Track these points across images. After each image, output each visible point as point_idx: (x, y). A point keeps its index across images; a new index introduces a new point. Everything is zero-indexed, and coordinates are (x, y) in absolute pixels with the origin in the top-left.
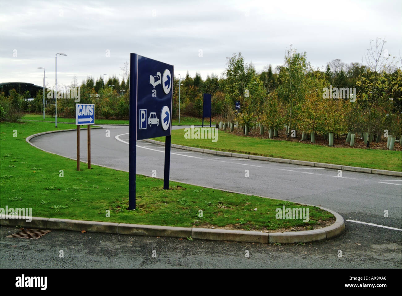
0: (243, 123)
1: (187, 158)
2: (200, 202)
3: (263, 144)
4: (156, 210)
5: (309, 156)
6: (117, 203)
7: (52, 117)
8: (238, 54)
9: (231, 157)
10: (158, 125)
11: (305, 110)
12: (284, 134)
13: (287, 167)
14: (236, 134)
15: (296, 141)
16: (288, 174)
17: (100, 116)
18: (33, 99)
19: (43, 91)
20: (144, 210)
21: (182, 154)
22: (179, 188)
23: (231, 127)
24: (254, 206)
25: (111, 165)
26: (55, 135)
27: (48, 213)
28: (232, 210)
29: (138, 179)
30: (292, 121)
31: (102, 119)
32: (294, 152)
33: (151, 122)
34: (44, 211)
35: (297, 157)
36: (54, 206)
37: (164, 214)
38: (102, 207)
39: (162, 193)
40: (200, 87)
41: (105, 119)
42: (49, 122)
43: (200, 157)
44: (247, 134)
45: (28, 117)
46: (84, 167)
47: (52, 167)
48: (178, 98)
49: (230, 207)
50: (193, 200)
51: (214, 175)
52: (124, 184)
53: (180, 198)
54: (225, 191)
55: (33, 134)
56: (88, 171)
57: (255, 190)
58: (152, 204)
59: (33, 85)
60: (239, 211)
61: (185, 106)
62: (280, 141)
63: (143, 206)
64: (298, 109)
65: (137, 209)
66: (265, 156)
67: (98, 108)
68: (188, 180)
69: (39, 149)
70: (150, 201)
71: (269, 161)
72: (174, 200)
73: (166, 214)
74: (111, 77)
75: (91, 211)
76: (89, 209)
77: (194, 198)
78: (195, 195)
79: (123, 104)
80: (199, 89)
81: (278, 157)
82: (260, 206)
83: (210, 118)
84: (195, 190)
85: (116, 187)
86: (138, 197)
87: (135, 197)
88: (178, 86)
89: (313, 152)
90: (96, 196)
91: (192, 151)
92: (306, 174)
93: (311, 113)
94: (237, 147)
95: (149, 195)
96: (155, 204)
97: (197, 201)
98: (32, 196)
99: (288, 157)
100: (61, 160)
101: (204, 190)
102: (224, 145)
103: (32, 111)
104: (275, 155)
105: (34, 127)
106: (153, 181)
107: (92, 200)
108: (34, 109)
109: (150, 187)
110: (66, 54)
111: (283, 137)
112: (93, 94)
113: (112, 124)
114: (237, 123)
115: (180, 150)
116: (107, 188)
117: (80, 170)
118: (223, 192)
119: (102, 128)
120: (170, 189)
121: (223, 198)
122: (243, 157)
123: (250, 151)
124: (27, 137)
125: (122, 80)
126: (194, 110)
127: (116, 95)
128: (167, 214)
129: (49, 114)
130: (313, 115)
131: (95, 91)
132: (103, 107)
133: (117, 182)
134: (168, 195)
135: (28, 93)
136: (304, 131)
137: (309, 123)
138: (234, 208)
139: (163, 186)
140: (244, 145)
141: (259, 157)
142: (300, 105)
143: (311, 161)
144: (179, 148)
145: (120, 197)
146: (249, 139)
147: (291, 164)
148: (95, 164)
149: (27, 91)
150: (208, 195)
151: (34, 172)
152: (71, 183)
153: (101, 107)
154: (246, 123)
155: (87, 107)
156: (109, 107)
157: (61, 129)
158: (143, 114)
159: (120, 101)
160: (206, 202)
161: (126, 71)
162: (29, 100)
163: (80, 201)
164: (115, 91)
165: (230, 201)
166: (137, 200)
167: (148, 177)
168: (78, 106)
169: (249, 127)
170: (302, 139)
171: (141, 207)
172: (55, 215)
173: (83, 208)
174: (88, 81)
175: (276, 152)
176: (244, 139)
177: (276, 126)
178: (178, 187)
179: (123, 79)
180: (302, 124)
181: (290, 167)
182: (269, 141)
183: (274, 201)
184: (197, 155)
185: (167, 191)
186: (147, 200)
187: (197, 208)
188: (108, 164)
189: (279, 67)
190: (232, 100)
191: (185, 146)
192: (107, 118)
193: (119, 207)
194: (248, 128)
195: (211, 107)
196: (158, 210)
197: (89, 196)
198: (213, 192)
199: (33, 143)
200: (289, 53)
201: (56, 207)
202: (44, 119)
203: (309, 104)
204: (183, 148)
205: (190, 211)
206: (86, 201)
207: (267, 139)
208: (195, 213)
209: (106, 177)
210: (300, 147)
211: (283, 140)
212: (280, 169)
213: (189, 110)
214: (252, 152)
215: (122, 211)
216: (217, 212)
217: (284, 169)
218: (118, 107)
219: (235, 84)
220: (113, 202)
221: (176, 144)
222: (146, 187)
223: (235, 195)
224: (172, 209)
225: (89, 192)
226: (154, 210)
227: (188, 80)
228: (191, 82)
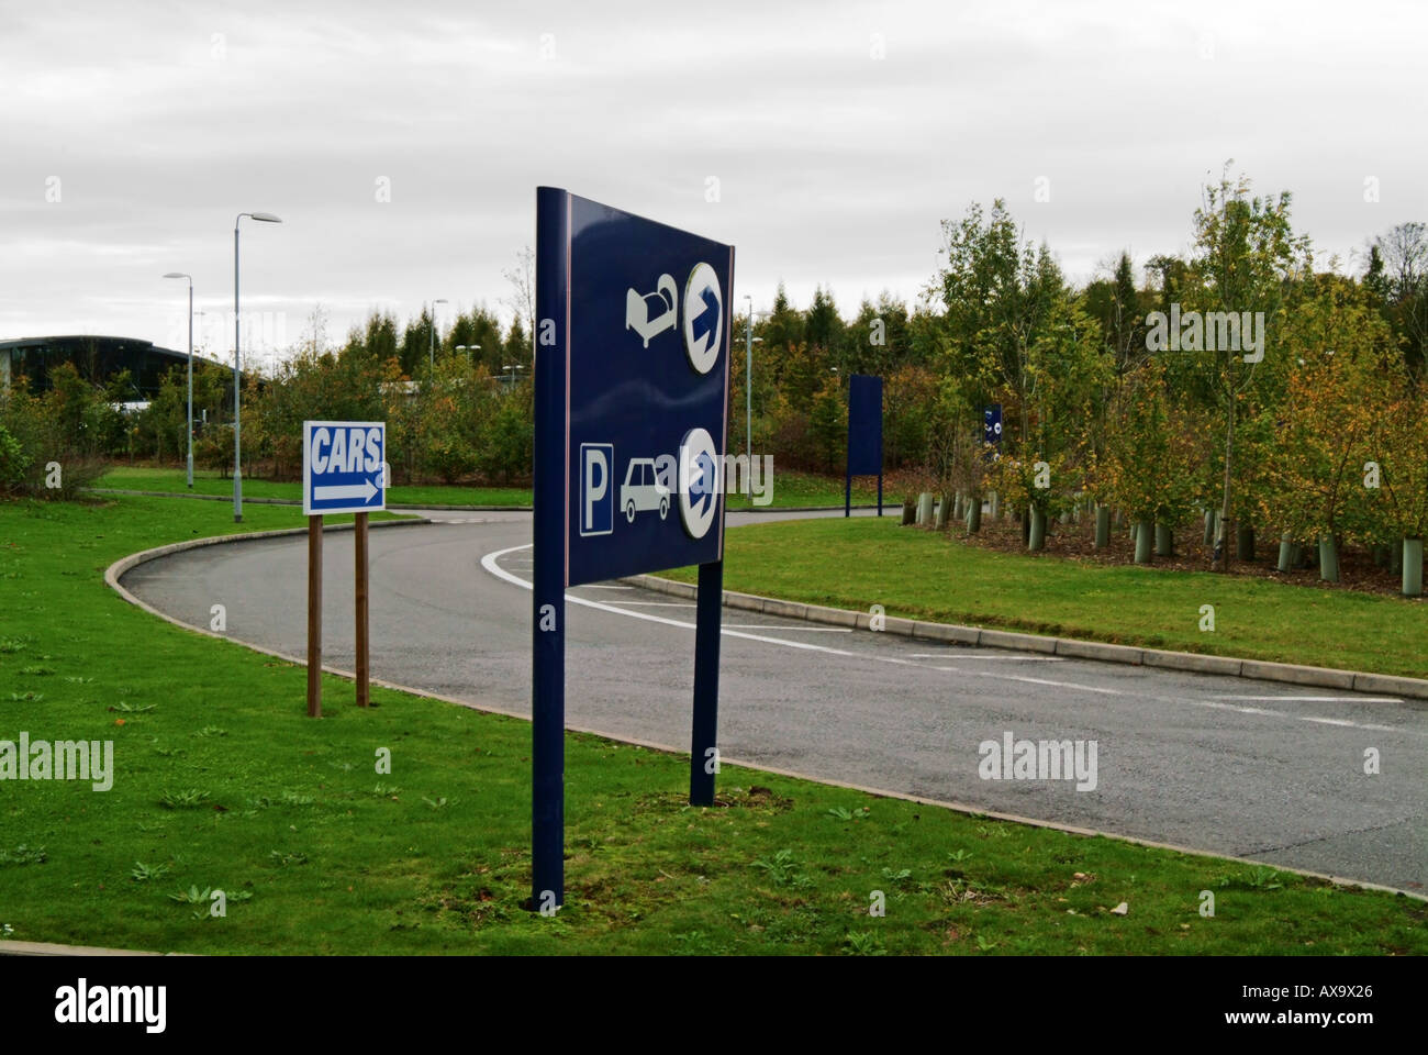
0: (1022, 498)
1: (789, 652)
2: (858, 870)
3: (1112, 590)
4: (656, 909)
5: (1323, 644)
6: (480, 874)
7: (222, 478)
8: (988, 207)
9: (979, 645)
10: (663, 517)
11: (1288, 438)
12: (1197, 544)
13: (1232, 692)
14: (993, 545)
15: (1254, 576)
16: (1242, 728)
17: (422, 470)
18: (144, 405)
19: (186, 372)
20: (602, 912)
21: (765, 632)
22: (757, 797)
23: (969, 515)
24: (1112, 890)
25: (457, 688)
26: (230, 554)
27: (157, 924)
28: (1014, 913)
29: (574, 756)
30: (1232, 489)
31: (427, 483)
32: (1253, 623)
33: (631, 500)
34: (142, 914)
35: (1270, 649)
36: (187, 890)
37: (694, 933)
38: (409, 894)
39: (686, 825)
40: (832, 350)
41: (442, 484)
42: (209, 499)
43: (844, 649)
44: (1041, 547)
45: (123, 477)
46: (338, 699)
47: (200, 699)
48: (742, 395)
49: (1000, 898)
50: (827, 861)
51: (909, 732)
52: (512, 781)
53: (766, 851)
54: (968, 815)
55: (138, 551)
56: (356, 715)
57: (1100, 802)
58: (636, 878)
59: (149, 345)
60: (1045, 915)
61: (769, 428)
62: (1182, 574)
63: (598, 887)
64: (1260, 438)
65: (567, 908)
66: (1126, 643)
67: (414, 437)
68: (795, 754)
69: (154, 617)
70: (629, 866)
71: (1146, 666)
72: (740, 857)
73: (703, 934)
74: (469, 313)
75: (358, 915)
76: (350, 905)
77: (829, 852)
78: (834, 837)
79: (514, 420)
80: (827, 355)
81: (1185, 647)
82: (1139, 890)
83: (876, 478)
84: (831, 811)
85: (476, 792)
86: (577, 844)
87: (562, 846)
88: (743, 346)
89: (1337, 623)
90: (387, 839)
91: (806, 619)
92: (1321, 725)
93: (1317, 451)
94: (999, 603)
95: (624, 833)
96: (652, 880)
97: (847, 864)
98: (97, 842)
99: (1230, 646)
100: (244, 666)
101: (871, 808)
102: (943, 593)
103: (144, 455)
104: (1171, 638)
105: (143, 518)
106: (642, 763)
107: (365, 859)
108: (148, 445)
109: (628, 794)
110: (280, 217)
111: (1196, 558)
112: (394, 380)
113: (469, 503)
114: (993, 496)
115: (754, 615)
116: (438, 800)
117: (324, 710)
118: (961, 817)
119: (427, 523)
120: (720, 805)
121: (965, 847)
122: (1030, 647)
123: (1060, 622)
124: (112, 561)
125: (512, 324)
126: (810, 443)
127: (487, 386)
128: (711, 930)
129: (211, 468)
130: (1328, 463)
131: (401, 371)
132: (431, 436)
133: (481, 767)
134: (711, 831)
135: (124, 381)
136: (1287, 532)
137: (1309, 495)
138: (1017, 898)
139: (686, 790)
140: (1033, 593)
141: (1099, 649)
142: (1266, 420)
143: (1337, 667)
144: (751, 610)
145: (491, 843)
146: (1049, 565)
147: (1248, 678)
148: (388, 686)
149: (123, 371)
150: (895, 834)
151: (120, 721)
152: (279, 774)
153: (425, 437)
154: (1032, 497)
155: (355, 434)
156: (458, 436)
157: (256, 528)
158: (596, 467)
159: (505, 407)
160: (885, 870)
161: (525, 286)
162: (131, 406)
163: (310, 867)
164: (482, 366)
165: (997, 868)
166: (571, 861)
167: (619, 743)
168: (314, 430)
169: (1047, 513)
170: (1280, 565)
171: (589, 897)
172: (189, 939)
173: (320, 901)
174: (374, 327)
175: (1175, 626)
176: (1027, 568)
177: (1163, 511)
178: (754, 791)
179: (517, 321)
180: (1278, 499)
181: (1246, 692)
182: (1137, 574)
183: (1200, 865)
184: (831, 640)
185: (706, 814)
186: (617, 857)
187: (845, 900)
188: (446, 683)
189: (1159, 262)
190: (971, 402)
191: (777, 597)
192: (450, 482)
193: (489, 894)
194: (1042, 521)
195: (881, 430)
196: (665, 908)
197: (351, 840)
198: (917, 817)
199: (135, 589)
200: (1212, 196)
201: (200, 894)
202: (190, 486)
203: (1305, 415)
204: (768, 608)
205: (815, 915)
206: (336, 867)
207: (1126, 568)
208: (841, 926)
209: (433, 747)
210: (1274, 599)
211: (1197, 570)
212: (1199, 700)
213: (788, 443)
214: (1070, 624)
215: (499, 916)
216: (941, 922)
217: (1216, 701)
218: (493, 432)
219: (986, 334)
220: (463, 871)
221: (737, 589)
222: (611, 795)
223: (1017, 833)
224: (732, 905)
225: (354, 820)
226: (647, 910)
227: (782, 319)
228: (796, 328)
